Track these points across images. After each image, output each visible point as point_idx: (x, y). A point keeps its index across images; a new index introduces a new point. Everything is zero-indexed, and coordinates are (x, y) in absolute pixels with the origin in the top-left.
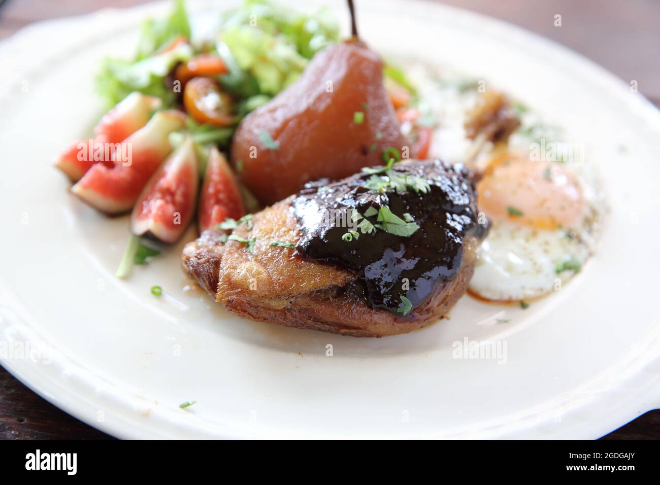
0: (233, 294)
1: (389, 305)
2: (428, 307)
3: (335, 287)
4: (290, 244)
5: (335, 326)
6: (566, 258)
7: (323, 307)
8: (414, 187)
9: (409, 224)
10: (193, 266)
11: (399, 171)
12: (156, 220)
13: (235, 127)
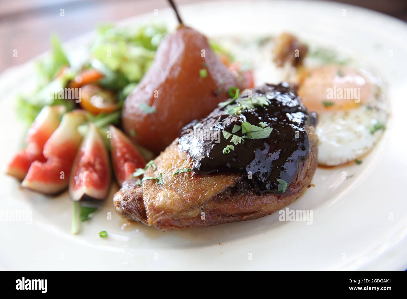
0: (159, 216)
1: (271, 188)
2: (297, 182)
3: (229, 188)
4: (187, 169)
5: (238, 216)
6: (374, 122)
7: (226, 205)
8: (259, 104)
9: (265, 129)
10: (124, 206)
11: (244, 97)
12: (87, 186)
13: (120, 110)
